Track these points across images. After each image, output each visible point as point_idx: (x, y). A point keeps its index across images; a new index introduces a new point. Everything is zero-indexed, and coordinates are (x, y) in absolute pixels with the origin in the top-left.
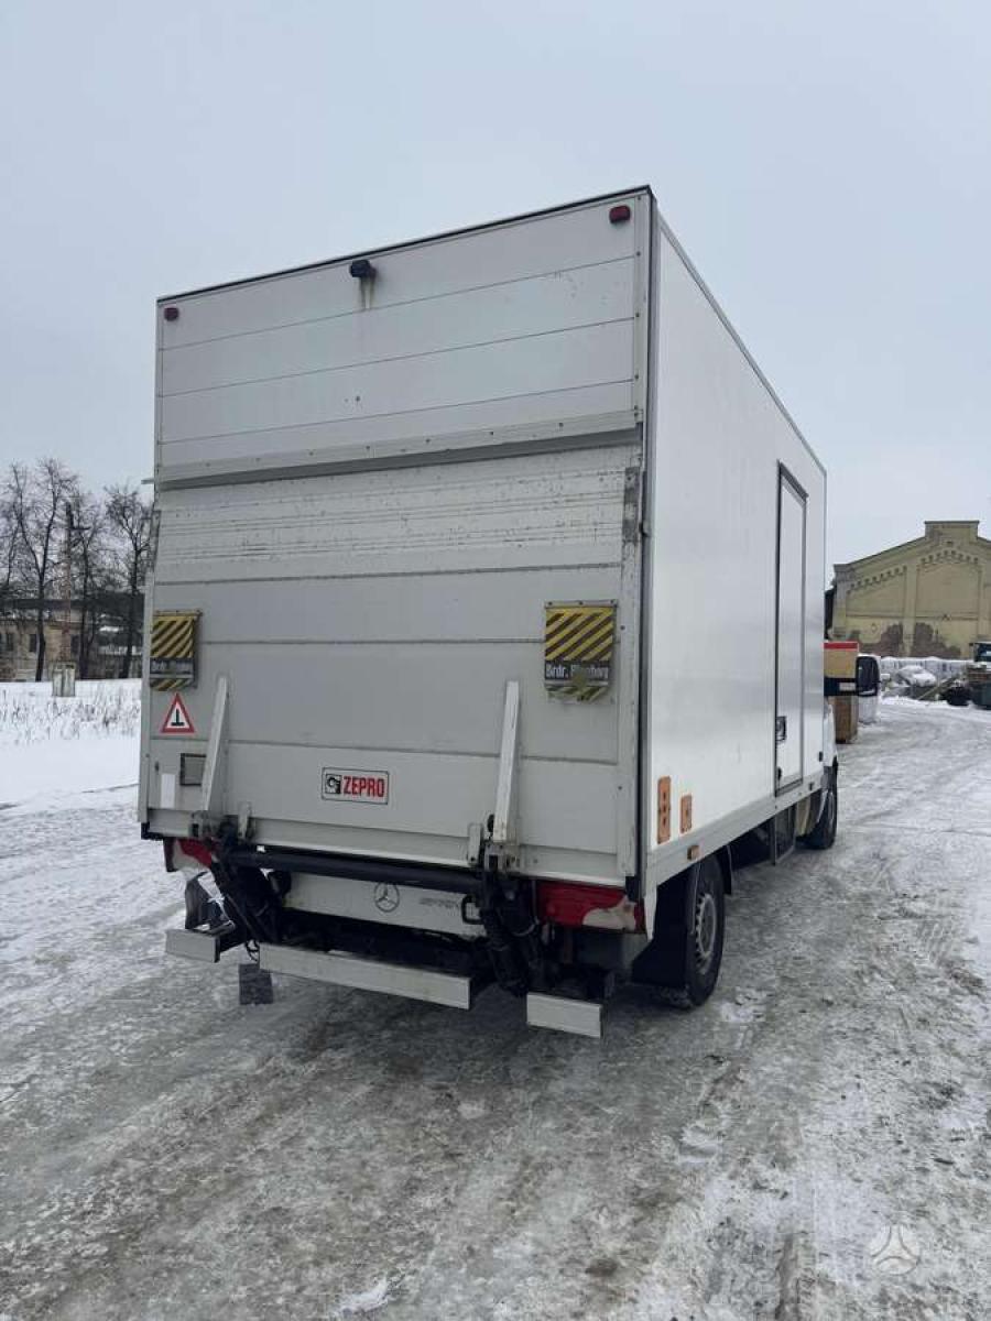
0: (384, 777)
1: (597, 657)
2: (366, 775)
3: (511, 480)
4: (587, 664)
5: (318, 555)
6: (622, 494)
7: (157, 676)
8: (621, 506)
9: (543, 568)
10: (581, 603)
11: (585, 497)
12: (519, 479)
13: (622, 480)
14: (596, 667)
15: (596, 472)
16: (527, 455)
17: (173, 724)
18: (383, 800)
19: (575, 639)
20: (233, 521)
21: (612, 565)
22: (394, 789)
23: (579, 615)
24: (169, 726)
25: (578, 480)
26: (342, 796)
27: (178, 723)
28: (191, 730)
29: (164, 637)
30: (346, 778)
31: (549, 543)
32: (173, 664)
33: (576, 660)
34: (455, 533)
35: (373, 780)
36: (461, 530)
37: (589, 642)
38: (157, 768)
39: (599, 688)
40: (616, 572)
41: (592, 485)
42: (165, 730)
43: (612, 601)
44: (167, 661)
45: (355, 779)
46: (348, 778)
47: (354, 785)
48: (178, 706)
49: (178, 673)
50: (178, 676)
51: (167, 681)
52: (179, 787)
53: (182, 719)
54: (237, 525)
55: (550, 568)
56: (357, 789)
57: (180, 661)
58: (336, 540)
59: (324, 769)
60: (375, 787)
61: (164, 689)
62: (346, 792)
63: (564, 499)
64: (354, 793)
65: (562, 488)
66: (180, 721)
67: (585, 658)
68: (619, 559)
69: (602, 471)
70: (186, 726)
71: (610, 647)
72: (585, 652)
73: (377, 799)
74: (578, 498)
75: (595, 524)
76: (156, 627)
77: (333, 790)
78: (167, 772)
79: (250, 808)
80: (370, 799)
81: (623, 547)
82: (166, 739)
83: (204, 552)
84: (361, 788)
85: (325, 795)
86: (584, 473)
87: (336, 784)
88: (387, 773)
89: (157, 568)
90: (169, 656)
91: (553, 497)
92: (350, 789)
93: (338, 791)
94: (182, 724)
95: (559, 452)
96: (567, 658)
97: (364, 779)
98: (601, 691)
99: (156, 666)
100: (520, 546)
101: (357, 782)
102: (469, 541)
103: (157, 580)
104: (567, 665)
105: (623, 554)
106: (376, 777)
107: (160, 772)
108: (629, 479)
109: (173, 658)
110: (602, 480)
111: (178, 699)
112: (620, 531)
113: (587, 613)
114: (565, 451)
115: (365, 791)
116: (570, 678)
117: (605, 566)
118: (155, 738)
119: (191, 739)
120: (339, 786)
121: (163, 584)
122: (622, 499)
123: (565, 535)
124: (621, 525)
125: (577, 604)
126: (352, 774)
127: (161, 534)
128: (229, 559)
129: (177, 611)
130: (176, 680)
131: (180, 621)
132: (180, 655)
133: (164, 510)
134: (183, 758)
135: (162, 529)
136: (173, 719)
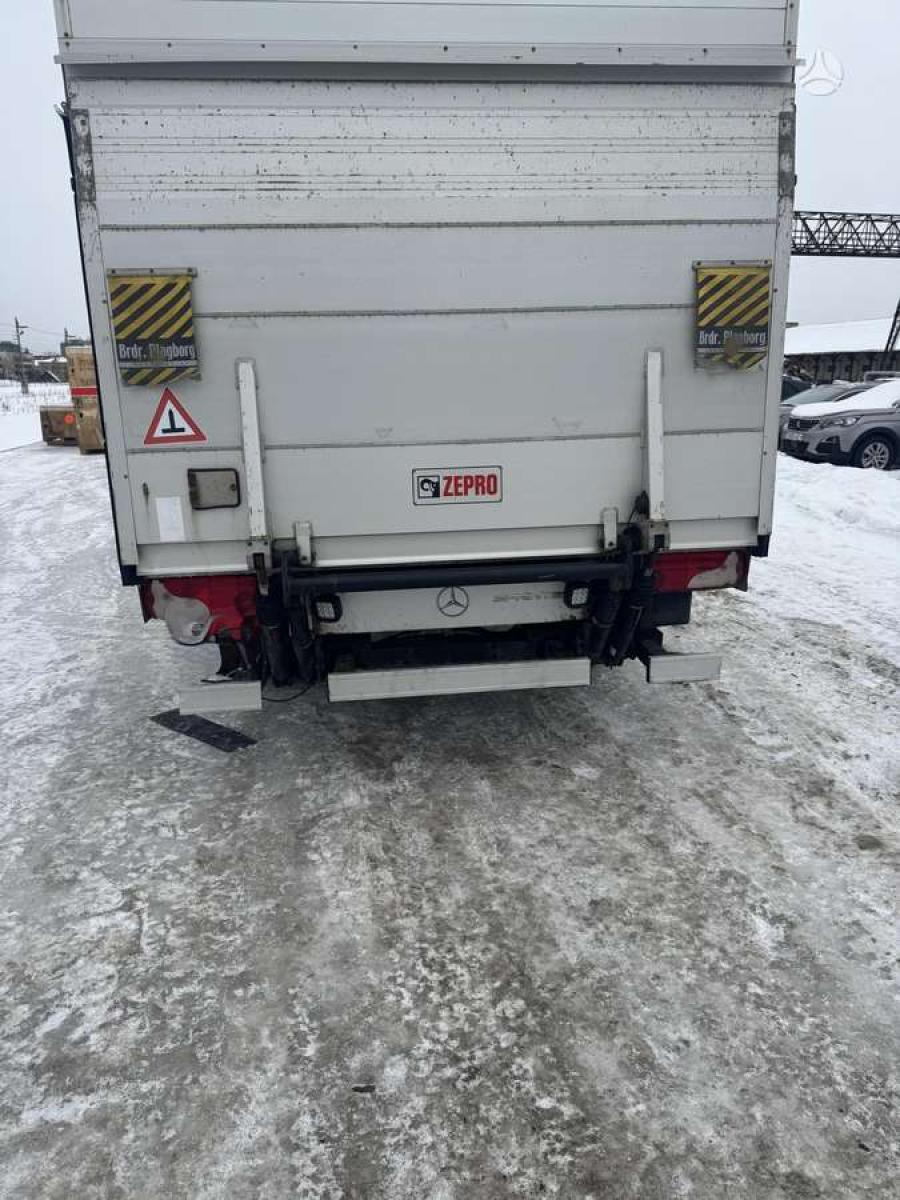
0: (496, 472)
1: (750, 322)
2: (473, 473)
3: (649, 112)
4: (741, 329)
5: (385, 195)
6: (776, 142)
7: (129, 365)
8: (776, 155)
9: (691, 222)
10: (733, 263)
11: (737, 142)
12: (659, 113)
13: (776, 125)
14: (749, 332)
15: (747, 114)
16: (665, 83)
17: (165, 431)
18: (497, 496)
19: (729, 302)
20: (235, 138)
21: (767, 222)
22: (507, 483)
23: (735, 277)
24: (158, 433)
25: (727, 120)
26: (442, 499)
27: (173, 429)
28: (199, 435)
29: (134, 307)
30: (445, 478)
31: (698, 192)
32: (154, 346)
33: (730, 325)
34: (581, 174)
35: (482, 477)
36: (589, 172)
37: (743, 306)
38: (146, 492)
39: (753, 354)
40: (772, 228)
41: (744, 128)
42: (150, 439)
43: (766, 262)
44: (144, 344)
45: (457, 478)
46: (449, 479)
47: (457, 486)
48: (170, 406)
49: (167, 359)
50: (164, 364)
51: (145, 373)
52: (189, 508)
53: (180, 422)
54: (240, 145)
55: (700, 223)
56: (461, 490)
57: (167, 342)
58: (411, 175)
59: (414, 471)
60: (486, 484)
61: (144, 383)
62: (446, 494)
63: (714, 142)
64: (457, 494)
65: (709, 128)
66: (177, 426)
67: (737, 324)
68: (773, 215)
69: (754, 113)
70: (189, 431)
71: (765, 311)
72: (738, 317)
73: (487, 497)
74: (728, 142)
75: (749, 173)
76: (114, 295)
77: (430, 493)
78: (167, 497)
79: (311, 528)
80: (481, 498)
81: (779, 201)
82: (153, 451)
83: (188, 182)
84: (467, 487)
85: (419, 501)
86: (733, 113)
87: (433, 487)
88: (500, 467)
89: (97, 203)
90: (145, 335)
91: (700, 138)
92: (451, 490)
93: (436, 494)
94: (182, 430)
95: (704, 84)
96: (720, 324)
97: (471, 478)
98: (755, 358)
99: (125, 351)
100: (664, 195)
101: (461, 481)
102: (598, 185)
103: (102, 222)
104: (720, 331)
105: (779, 210)
106: (486, 473)
107: (151, 495)
108: (784, 125)
109: (154, 338)
110: (754, 123)
111: (168, 396)
112: (776, 184)
113: (742, 274)
114: (711, 83)
115: (472, 491)
116: (721, 346)
117: (760, 222)
118: (134, 452)
119: (200, 449)
120: (437, 488)
121: (116, 228)
122: (776, 148)
123: (716, 184)
124: (776, 177)
125: (729, 264)
126: (453, 474)
127: (94, 149)
128: (238, 194)
129: (152, 270)
130: (163, 369)
131: (160, 284)
132: (167, 334)
133: (92, 111)
134: (192, 475)
135: (94, 141)
136: (165, 423)
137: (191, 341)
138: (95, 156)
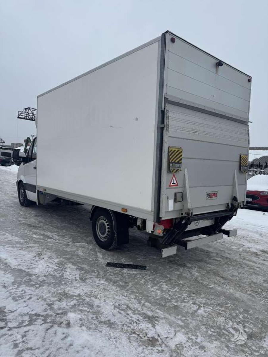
0: (216, 192)
11: (244, 133)
14: (245, 167)
16: (237, 122)
17: (172, 184)
18: (216, 198)
19: (244, 161)
20: (189, 121)
22: (218, 195)
23: (244, 157)
24: (171, 184)
25: (243, 130)
28: (178, 185)
29: (172, 155)
32: (174, 164)
38: (168, 198)
39: (246, 171)
40: (247, 149)
42: (170, 186)
43: (247, 155)
47: (212, 195)
48: (174, 178)
49: (176, 167)
52: (174, 202)
53: (175, 182)
54: (190, 122)
55: (241, 147)
57: (176, 163)
59: (206, 192)
60: (215, 195)
61: (170, 173)
62: (210, 197)
64: (212, 197)
70: (176, 184)
71: (247, 163)
73: (215, 198)
75: (245, 139)
76: (170, 152)
78: (171, 199)
82: (170, 188)
83: (182, 129)
85: (207, 199)
89: (169, 131)
91: (241, 132)
93: (209, 197)
94: (175, 183)
99: (171, 165)
103: (169, 135)
106: (215, 193)
107: (169, 199)
109: (174, 162)
111: (174, 176)
116: (243, 169)
118: (167, 188)
119: (177, 188)
120: (209, 196)
121: (171, 137)
126: (211, 193)
127: (169, 119)
128: (189, 132)
129: (175, 147)
130: (175, 169)
131: (177, 150)
132: (176, 162)
133: (169, 111)
134: (176, 194)
135: (169, 117)
136: (172, 182)
137: (181, 163)
138: (169, 120)
